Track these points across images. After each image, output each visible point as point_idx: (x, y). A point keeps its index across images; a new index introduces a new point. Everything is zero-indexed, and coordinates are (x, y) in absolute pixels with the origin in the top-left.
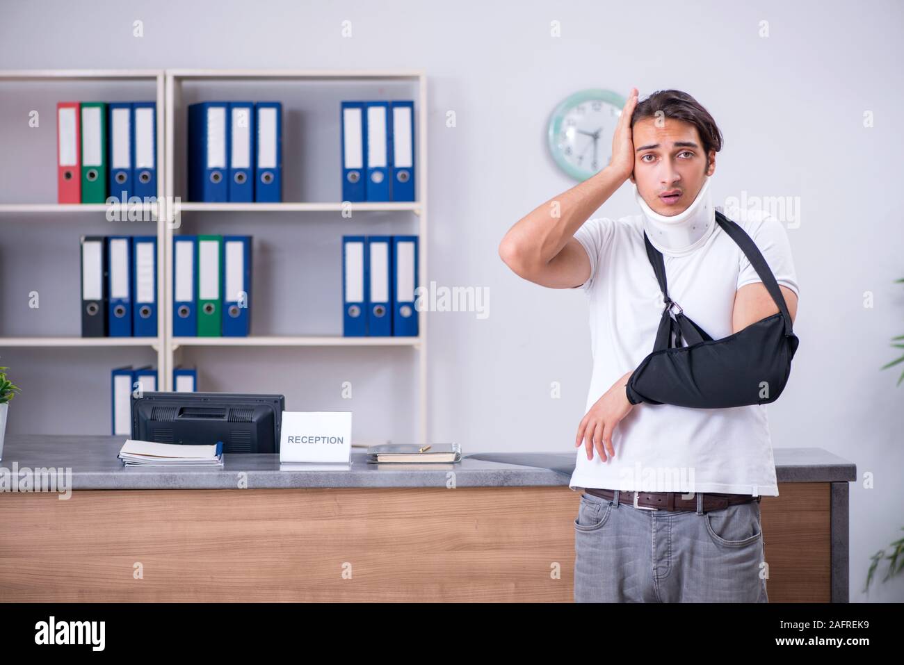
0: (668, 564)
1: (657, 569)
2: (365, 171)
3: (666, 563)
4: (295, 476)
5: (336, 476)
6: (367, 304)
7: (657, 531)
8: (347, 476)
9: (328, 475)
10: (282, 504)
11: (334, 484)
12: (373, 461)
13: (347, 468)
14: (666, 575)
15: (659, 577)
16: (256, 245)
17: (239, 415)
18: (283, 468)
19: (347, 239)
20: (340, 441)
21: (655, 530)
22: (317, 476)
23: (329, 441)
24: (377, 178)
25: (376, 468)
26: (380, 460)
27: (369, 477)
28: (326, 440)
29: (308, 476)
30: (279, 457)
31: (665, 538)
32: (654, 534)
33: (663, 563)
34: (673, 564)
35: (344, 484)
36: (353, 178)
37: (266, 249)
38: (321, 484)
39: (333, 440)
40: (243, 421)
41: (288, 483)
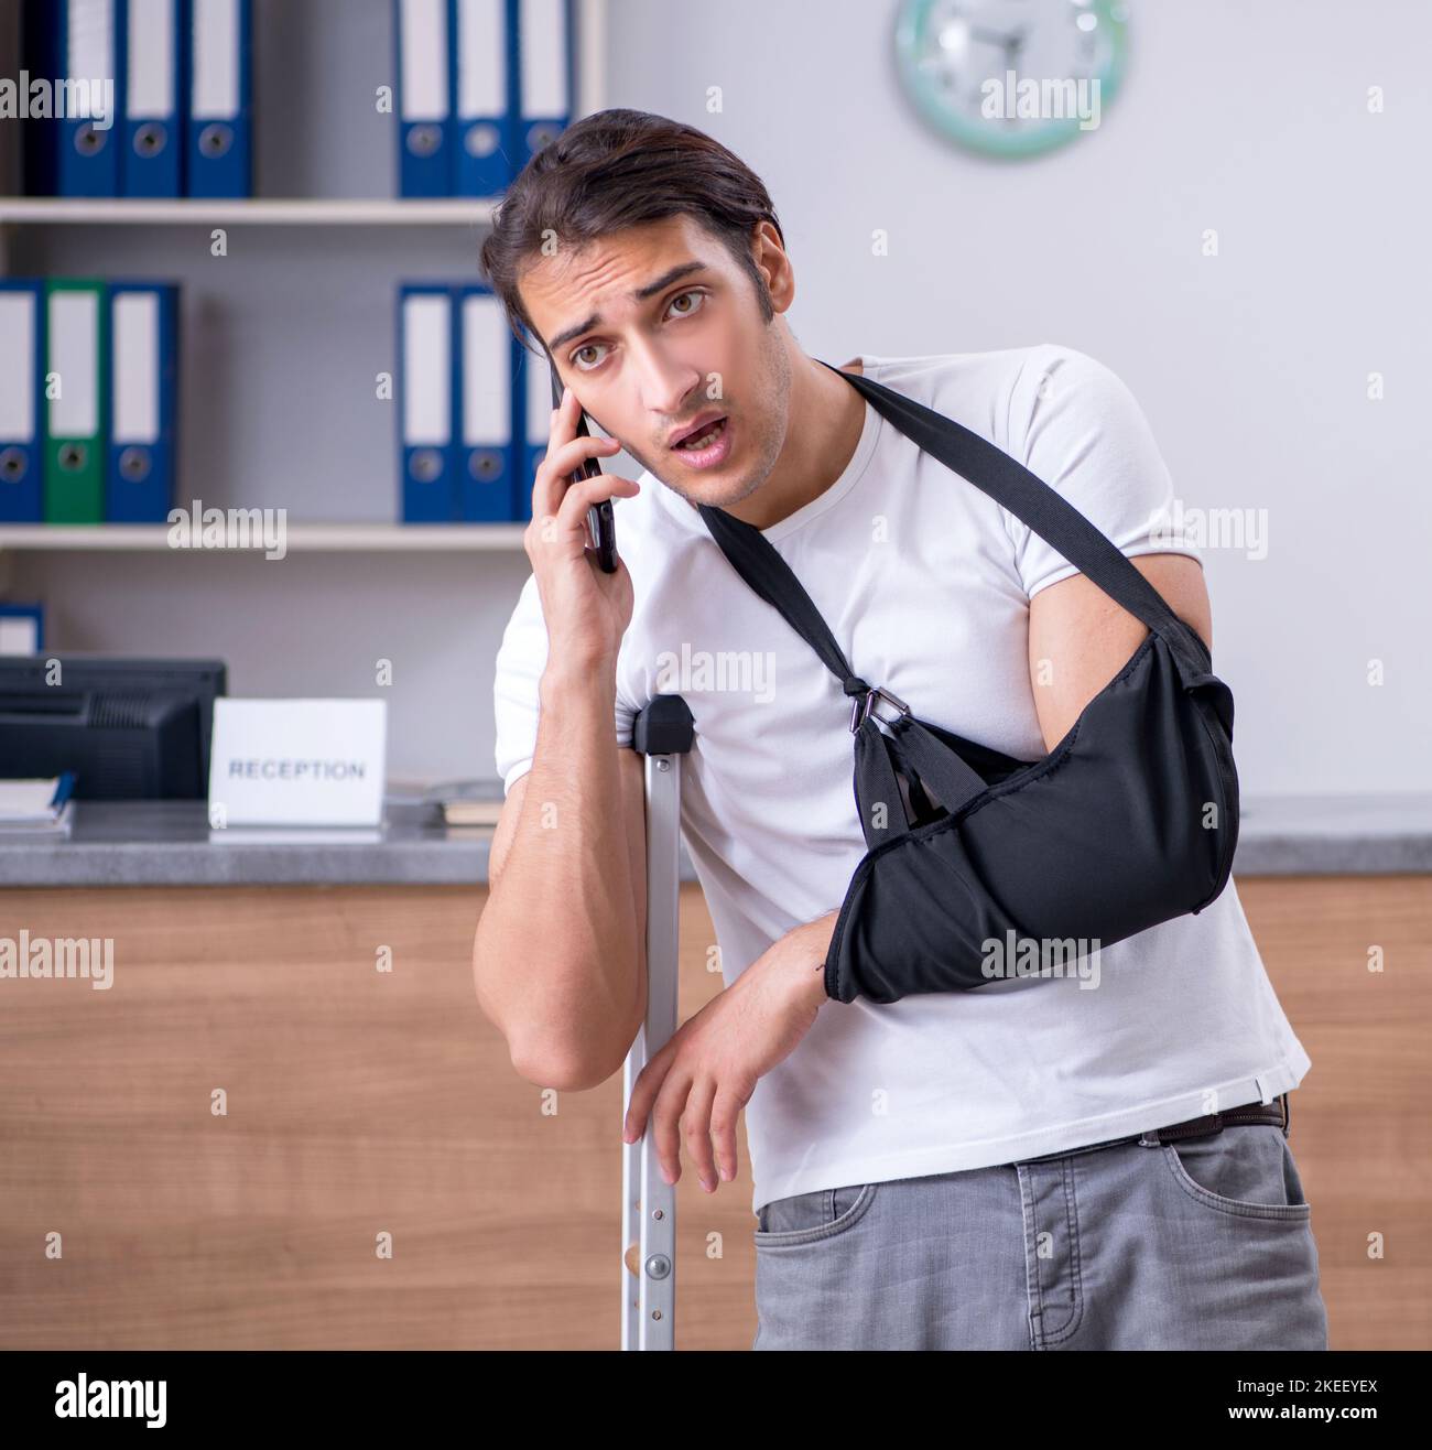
0: (1073, 1298)
1: (1041, 1314)
2: (453, 127)
3: (1068, 1294)
4: (242, 856)
5: (342, 855)
6: (456, 448)
7: (1036, 1202)
8: (371, 855)
9: (321, 854)
10: (211, 924)
11: (335, 873)
12: (435, 822)
13: (373, 838)
14: (1068, 1331)
15: (1049, 1339)
16: (190, 303)
17: (118, 709)
18: (217, 839)
19: (409, 291)
20: (357, 771)
21: (1029, 1201)
22: (294, 855)
23: (331, 771)
24: (482, 143)
25: (442, 836)
26: (453, 815)
27: (423, 856)
28: (322, 770)
29: (273, 855)
30: (205, 812)
31: (1061, 1219)
32: (1026, 1211)
33: (1058, 1296)
34: (1086, 1297)
35: (359, 873)
36: (422, 142)
37: (214, 314)
38: (305, 873)
39: (340, 770)
40: (127, 725)
41: (222, 872)
